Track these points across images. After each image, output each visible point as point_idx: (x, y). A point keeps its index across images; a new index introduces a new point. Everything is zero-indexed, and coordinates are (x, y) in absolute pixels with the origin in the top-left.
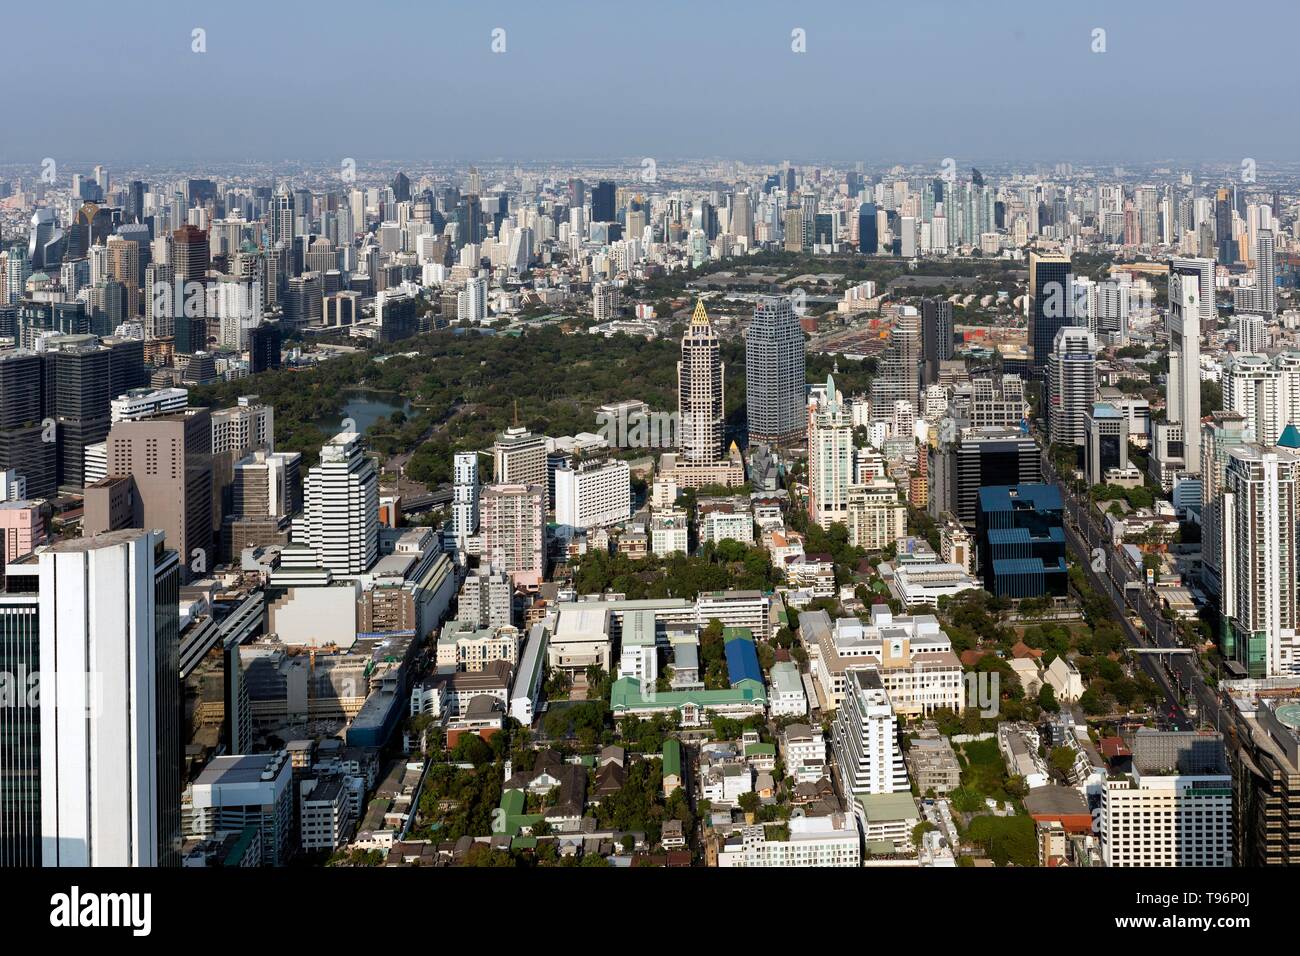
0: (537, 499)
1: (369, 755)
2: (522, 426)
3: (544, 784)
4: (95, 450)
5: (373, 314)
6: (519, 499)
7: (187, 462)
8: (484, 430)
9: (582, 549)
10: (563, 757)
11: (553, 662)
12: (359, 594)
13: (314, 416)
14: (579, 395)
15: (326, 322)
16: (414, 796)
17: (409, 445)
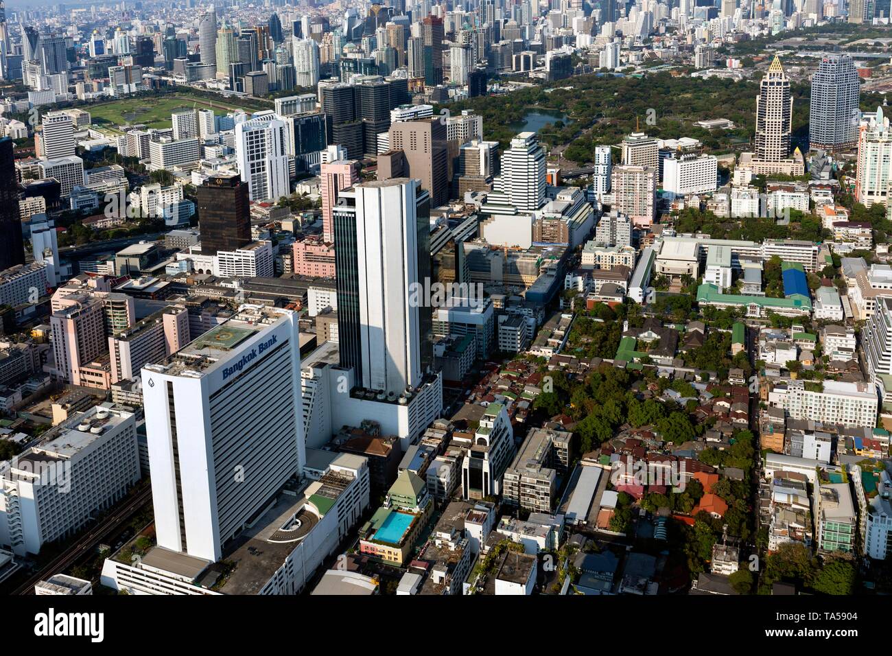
0: (651, 175)
1: (539, 307)
2: (641, 132)
3: (649, 336)
4: (382, 136)
5: (544, 64)
6: (638, 175)
7: (433, 144)
8: (616, 133)
9: (681, 206)
10: (663, 323)
11: (658, 270)
12: (534, 221)
13: (507, 122)
14: (683, 115)
15: (514, 69)
16: (566, 332)
17: (566, 140)
